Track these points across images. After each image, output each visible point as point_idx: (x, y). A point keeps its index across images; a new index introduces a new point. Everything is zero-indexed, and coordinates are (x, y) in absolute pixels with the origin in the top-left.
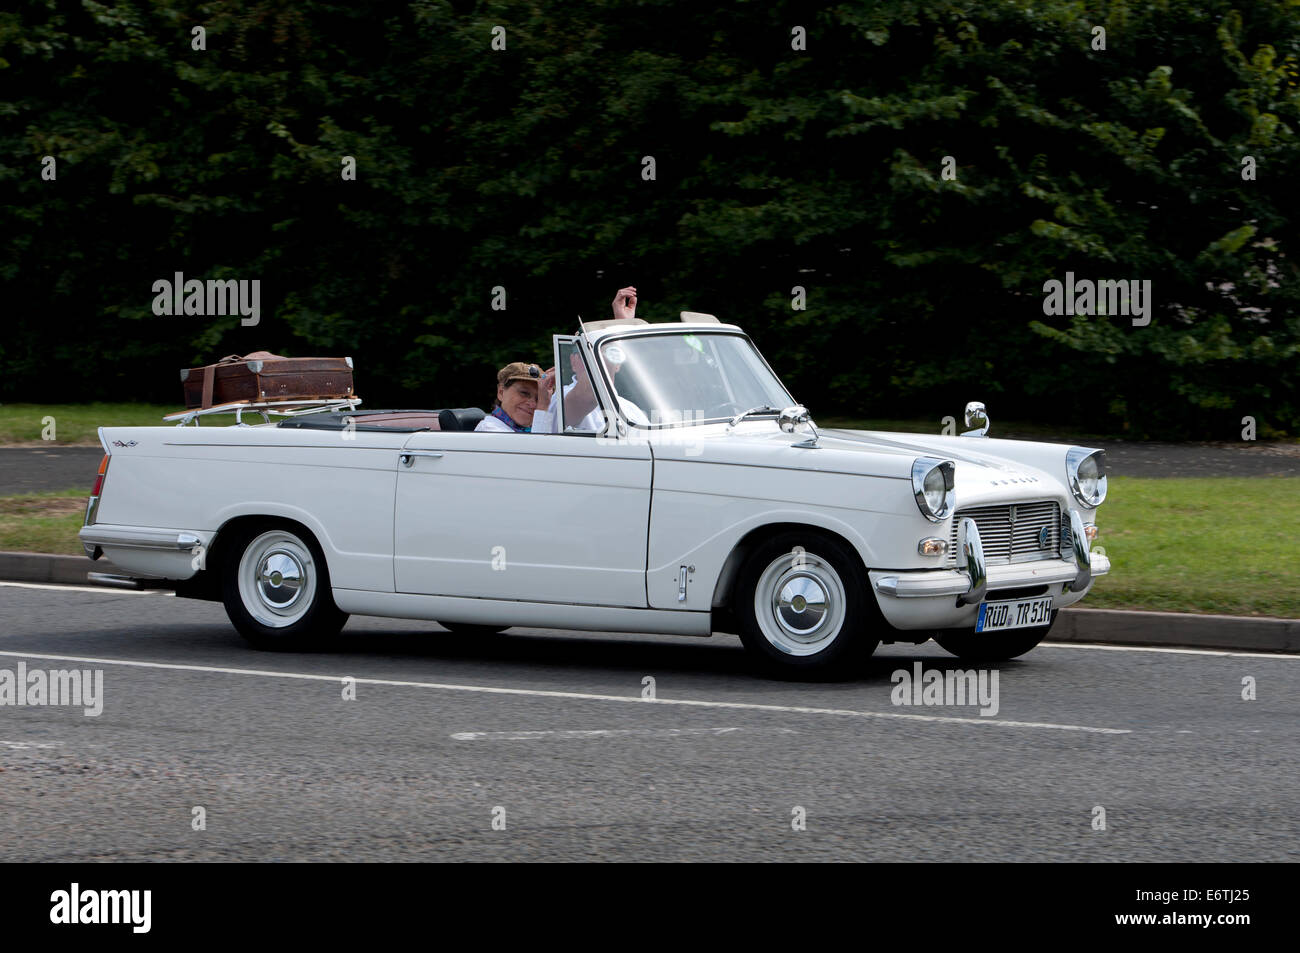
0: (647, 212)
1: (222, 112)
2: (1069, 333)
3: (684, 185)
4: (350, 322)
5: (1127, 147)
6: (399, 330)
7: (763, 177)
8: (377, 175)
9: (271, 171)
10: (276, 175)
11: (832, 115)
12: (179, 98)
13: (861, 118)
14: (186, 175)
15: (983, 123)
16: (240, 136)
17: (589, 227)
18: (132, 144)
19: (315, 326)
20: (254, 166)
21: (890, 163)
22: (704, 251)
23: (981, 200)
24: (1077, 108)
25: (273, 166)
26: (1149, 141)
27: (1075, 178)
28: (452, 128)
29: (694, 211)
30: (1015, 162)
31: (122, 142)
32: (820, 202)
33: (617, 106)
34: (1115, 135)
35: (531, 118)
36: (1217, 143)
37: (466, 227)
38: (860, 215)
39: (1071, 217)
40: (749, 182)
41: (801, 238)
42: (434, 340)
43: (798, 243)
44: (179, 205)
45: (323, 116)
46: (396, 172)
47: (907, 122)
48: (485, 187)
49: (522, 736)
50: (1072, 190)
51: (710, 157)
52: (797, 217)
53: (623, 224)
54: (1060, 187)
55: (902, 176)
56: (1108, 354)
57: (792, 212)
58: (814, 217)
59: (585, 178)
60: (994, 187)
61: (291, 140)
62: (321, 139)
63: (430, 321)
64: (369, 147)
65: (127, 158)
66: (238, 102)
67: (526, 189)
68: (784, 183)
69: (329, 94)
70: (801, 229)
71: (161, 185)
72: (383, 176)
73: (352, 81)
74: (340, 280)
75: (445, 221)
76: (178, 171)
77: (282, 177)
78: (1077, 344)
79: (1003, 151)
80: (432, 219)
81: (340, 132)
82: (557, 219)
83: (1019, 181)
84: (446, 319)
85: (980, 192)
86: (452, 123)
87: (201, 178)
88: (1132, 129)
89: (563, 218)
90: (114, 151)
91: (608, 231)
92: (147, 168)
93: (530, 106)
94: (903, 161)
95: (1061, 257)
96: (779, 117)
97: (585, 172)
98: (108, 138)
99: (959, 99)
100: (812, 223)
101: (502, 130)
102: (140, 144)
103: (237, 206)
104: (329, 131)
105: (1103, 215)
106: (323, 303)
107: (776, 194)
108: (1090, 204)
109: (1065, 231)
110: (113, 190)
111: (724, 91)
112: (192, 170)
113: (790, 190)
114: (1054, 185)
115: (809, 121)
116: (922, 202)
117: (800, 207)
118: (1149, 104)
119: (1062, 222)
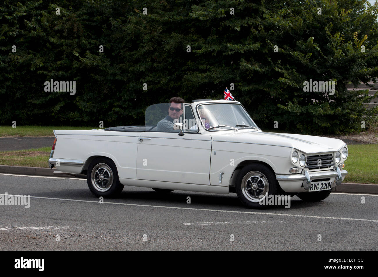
0: (173, 75)
1: (60, 49)
2: (288, 107)
3: (183, 68)
4: (93, 105)
5: (302, 58)
6: (107, 107)
7: (205, 66)
8: (101, 66)
9: (73, 65)
10: (74, 66)
11: (224, 49)
12: (48, 45)
13: (231, 50)
14: (51, 66)
15: (264, 52)
16: (64, 56)
17: (158, 80)
18: (36, 58)
19: (84, 106)
20: (68, 64)
21: (239, 62)
22: (189, 85)
23: (264, 72)
24: (288, 48)
25: (73, 64)
26: (308, 56)
27: (288, 66)
28: (121, 53)
29: (187, 74)
30: (272, 62)
31: (34, 57)
32: (220, 73)
33: (168, 47)
34: (299, 55)
35: (144, 50)
36: (325, 57)
37: (125, 80)
38: (232, 76)
39: (288, 77)
40: (202, 67)
41: (216, 82)
42: (117, 109)
43: (215, 83)
44: (49, 74)
45: (87, 51)
46: (107, 65)
47: (244, 51)
48: (131, 69)
49: (204, 224)
50: (287, 69)
51: (190, 61)
52: (215, 76)
53: (167, 79)
54: (284, 69)
55: (243, 66)
56: (298, 112)
57: (214, 75)
58: (219, 76)
59: (158, 66)
60: (267, 69)
61: (79, 57)
62: (87, 57)
63: (116, 104)
64: (99, 59)
65: (35, 61)
66: (64, 47)
67: (142, 69)
68: (211, 67)
69: (88, 45)
70: (216, 80)
71: (44, 68)
72: (103, 66)
73: (93, 42)
74: (91, 94)
75: (120, 78)
76: (48, 65)
77: (76, 67)
78: (290, 110)
79: (269, 59)
80: (116, 78)
81: (91, 55)
82: (150, 77)
83: (273, 67)
84: (120, 104)
85: (263, 70)
86: (121, 52)
87: (54, 66)
88: (303, 53)
89: (151, 77)
90: (32, 60)
91: (164, 81)
92: (40, 64)
93: (143, 47)
94: (243, 62)
95: (285, 87)
96: (210, 49)
97: (158, 64)
98: (30, 56)
99: (258, 45)
100: (218, 78)
101: (135, 54)
102: (38, 58)
103: (64, 74)
104: (88, 54)
105: (296, 76)
106: (86, 100)
107: (209, 70)
108: (292, 73)
109: (287, 80)
110: (32, 69)
111: (195, 44)
112: (52, 64)
113: (213, 69)
114: (283, 68)
115: (218, 51)
116: (248, 73)
117: (215, 74)
118: (307, 47)
119: (286, 78)
